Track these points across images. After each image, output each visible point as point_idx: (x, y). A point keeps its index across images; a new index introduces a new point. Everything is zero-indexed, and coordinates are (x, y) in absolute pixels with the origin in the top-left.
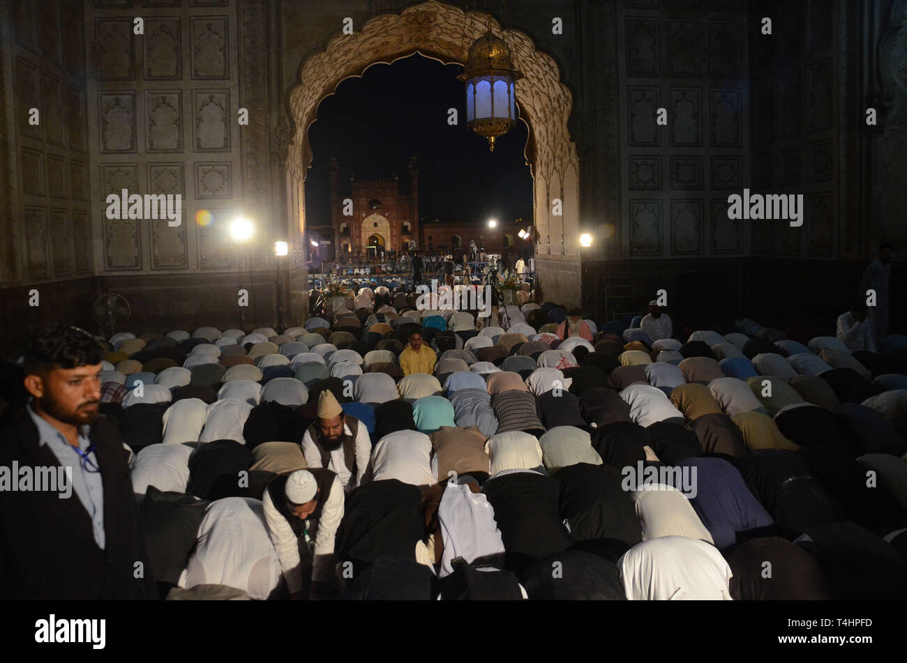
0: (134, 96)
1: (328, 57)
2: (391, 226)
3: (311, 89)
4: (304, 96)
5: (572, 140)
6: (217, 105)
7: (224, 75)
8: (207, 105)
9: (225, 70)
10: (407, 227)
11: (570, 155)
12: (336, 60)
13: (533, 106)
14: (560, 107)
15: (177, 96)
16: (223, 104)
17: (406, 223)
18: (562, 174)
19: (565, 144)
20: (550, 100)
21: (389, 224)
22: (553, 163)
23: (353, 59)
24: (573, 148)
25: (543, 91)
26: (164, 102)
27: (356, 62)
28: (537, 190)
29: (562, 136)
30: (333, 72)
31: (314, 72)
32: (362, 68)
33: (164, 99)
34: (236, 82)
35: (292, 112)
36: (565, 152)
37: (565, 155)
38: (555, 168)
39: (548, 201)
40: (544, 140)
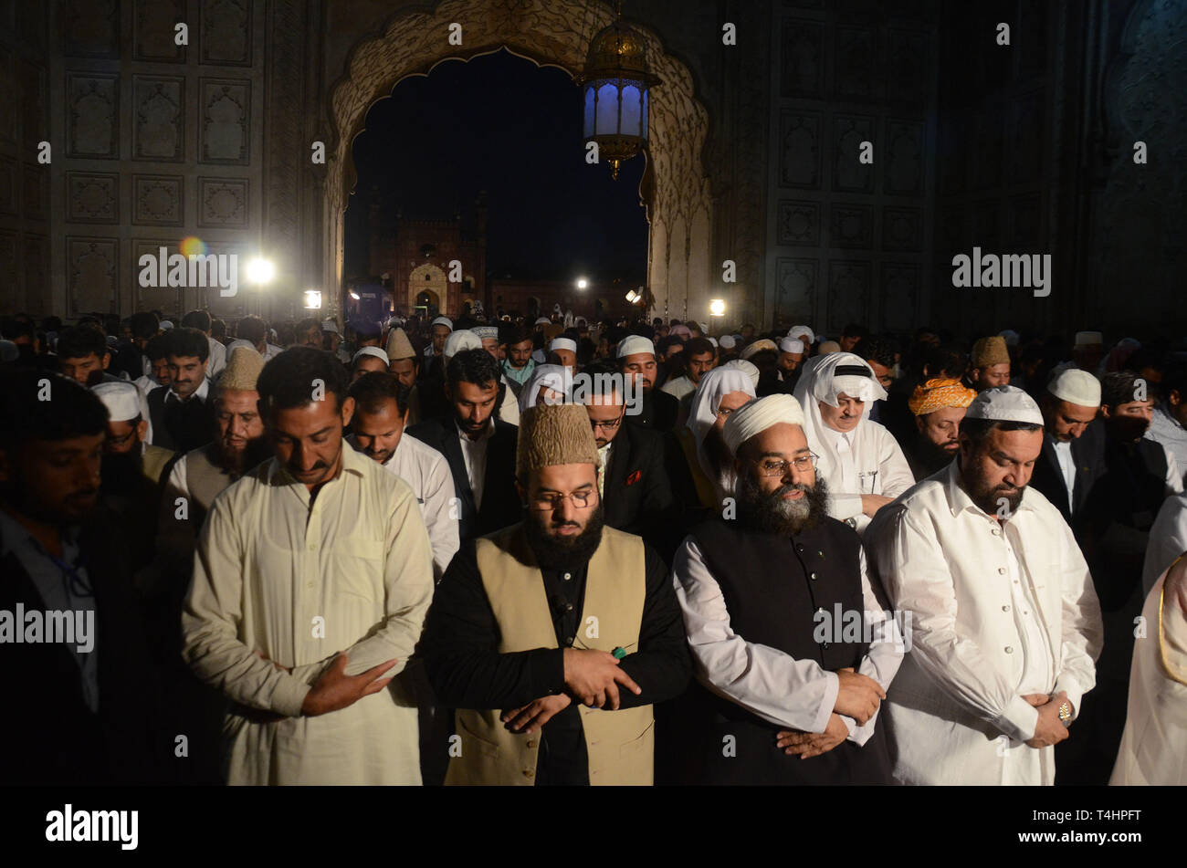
0: (118, 81)
1: (385, 47)
3: (361, 87)
4: (350, 98)
5: (705, 175)
6: (232, 100)
7: (244, 61)
8: (219, 100)
9: (245, 55)
11: (701, 195)
12: (395, 51)
14: (690, 130)
15: (178, 85)
16: (241, 99)
18: (689, 219)
19: (695, 180)
20: (678, 121)
22: (677, 205)
23: (418, 51)
24: (706, 187)
25: (668, 108)
26: (159, 93)
27: (422, 56)
28: (653, 240)
29: (692, 169)
30: (390, 68)
31: (366, 65)
32: (428, 65)
33: (160, 87)
34: (261, 72)
35: (335, 116)
37: (694, 195)
39: (668, 255)
40: (665, 174)
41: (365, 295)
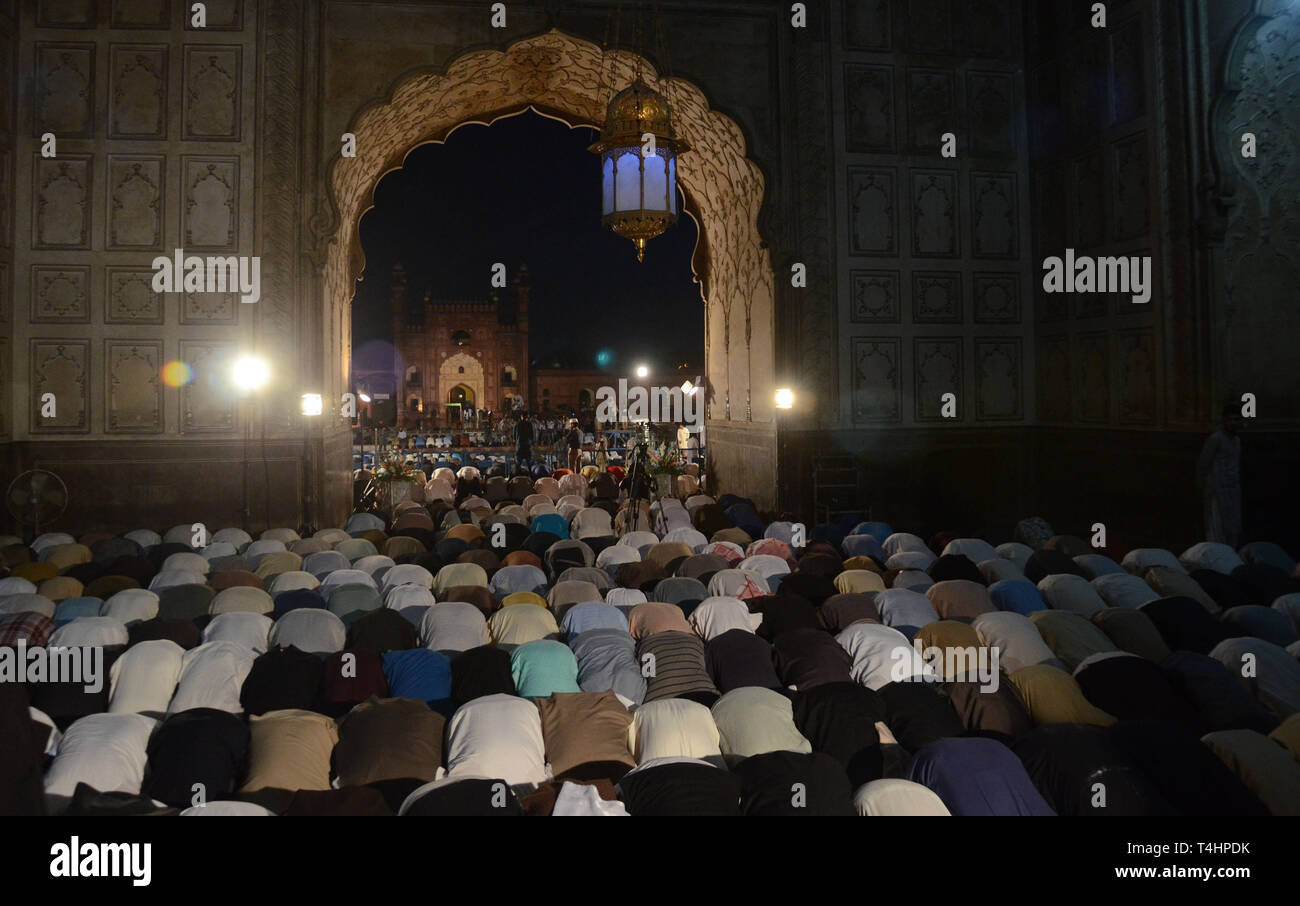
0: (90, 163)
1: (393, 112)
2: (486, 373)
3: (366, 158)
4: (355, 171)
5: (763, 245)
6: (219, 179)
7: (233, 135)
8: (204, 179)
9: (233, 127)
10: (510, 374)
11: (761, 268)
12: (406, 117)
13: (705, 193)
14: (745, 195)
15: (157, 164)
16: (229, 178)
17: (509, 369)
18: (748, 297)
19: (753, 253)
20: (731, 185)
21: (482, 370)
22: (734, 280)
23: (432, 115)
24: (765, 258)
25: (720, 170)
26: (137, 174)
27: (437, 121)
28: (710, 320)
29: (749, 239)
30: (401, 134)
31: (371, 134)
32: (445, 130)
33: (137, 168)
34: (251, 146)
35: (336, 193)
36: (754, 264)
37: (754, 268)
38: (738, 287)
39: (727, 338)
40: (721, 246)
41: (379, 395)
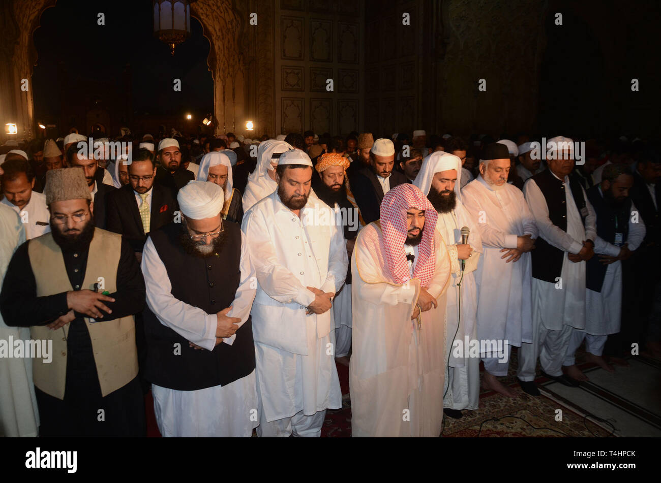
5: (241, 53)
11: (239, 64)
13: (214, 27)
14: (232, 28)
18: (234, 78)
19: (236, 57)
20: (226, 23)
22: (227, 70)
24: (242, 59)
25: (221, 15)
28: (217, 89)
29: (234, 50)
36: (236, 62)
38: (229, 73)
39: (224, 98)
40: (221, 53)
41: (49, 126)
